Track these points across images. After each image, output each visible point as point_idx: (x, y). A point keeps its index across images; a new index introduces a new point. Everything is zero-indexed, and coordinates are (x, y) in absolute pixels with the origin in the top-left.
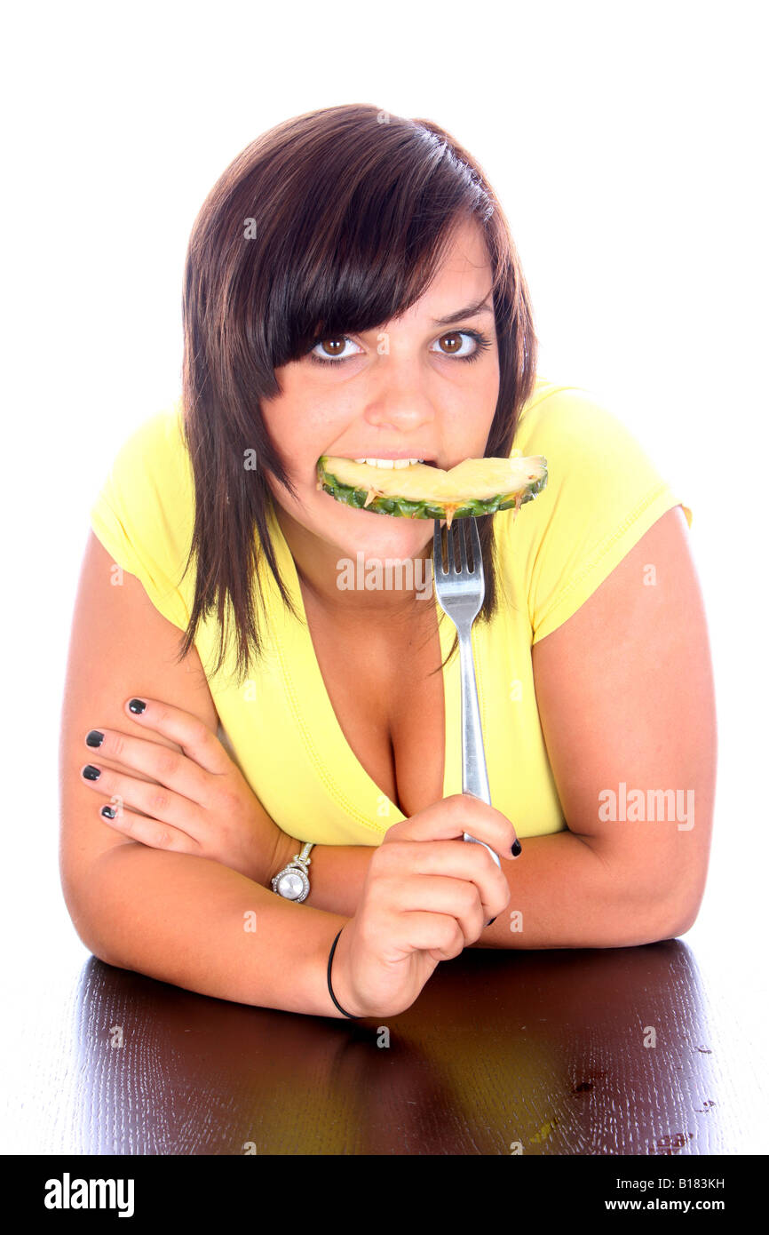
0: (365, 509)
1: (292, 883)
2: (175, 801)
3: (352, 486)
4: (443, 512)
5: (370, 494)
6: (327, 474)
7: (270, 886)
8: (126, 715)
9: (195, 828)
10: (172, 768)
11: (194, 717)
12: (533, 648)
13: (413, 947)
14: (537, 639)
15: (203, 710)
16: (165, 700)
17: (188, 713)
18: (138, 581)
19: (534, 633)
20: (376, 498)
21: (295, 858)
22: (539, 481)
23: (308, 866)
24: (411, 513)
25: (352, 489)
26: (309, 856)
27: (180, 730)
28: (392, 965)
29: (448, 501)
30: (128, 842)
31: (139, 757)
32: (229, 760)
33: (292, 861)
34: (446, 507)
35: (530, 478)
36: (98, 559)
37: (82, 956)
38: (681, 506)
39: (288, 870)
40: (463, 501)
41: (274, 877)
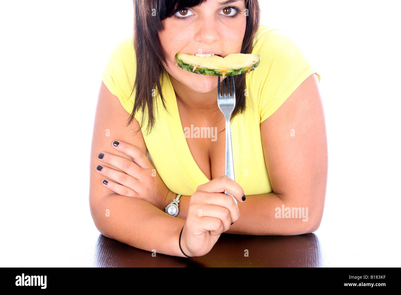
0: (193, 72)
1: (172, 209)
2: (129, 178)
3: (188, 64)
4: (221, 73)
5: (195, 67)
6: (179, 60)
7: (164, 210)
8: (112, 147)
9: (137, 188)
10: (128, 166)
11: (137, 148)
12: (260, 124)
13: (205, 230)
14: (262, 121)
15: (141, 145)
16: (127, 142)
17: (134, 146)
18: (117, 98)
19: (261, 119)
20: (197, 68)
21: (174, 200)
22: (257, 63)
23: (178, 203)
24: (210, 73)
25: (188, 65)
26: (179, 199)
27: (132, 152)
28: (198, 236)
29: (223, 69)
30: (112, 192)
31: (116, 162)
32: (150, 164)
33: (173, 201)
34: (223, 72)
35: (254, 62)
36: (104, 91)
37: (97, 234)
38: (316, 73)
39: (171, 204)
40: (229, 70)
41: (166, 207)
